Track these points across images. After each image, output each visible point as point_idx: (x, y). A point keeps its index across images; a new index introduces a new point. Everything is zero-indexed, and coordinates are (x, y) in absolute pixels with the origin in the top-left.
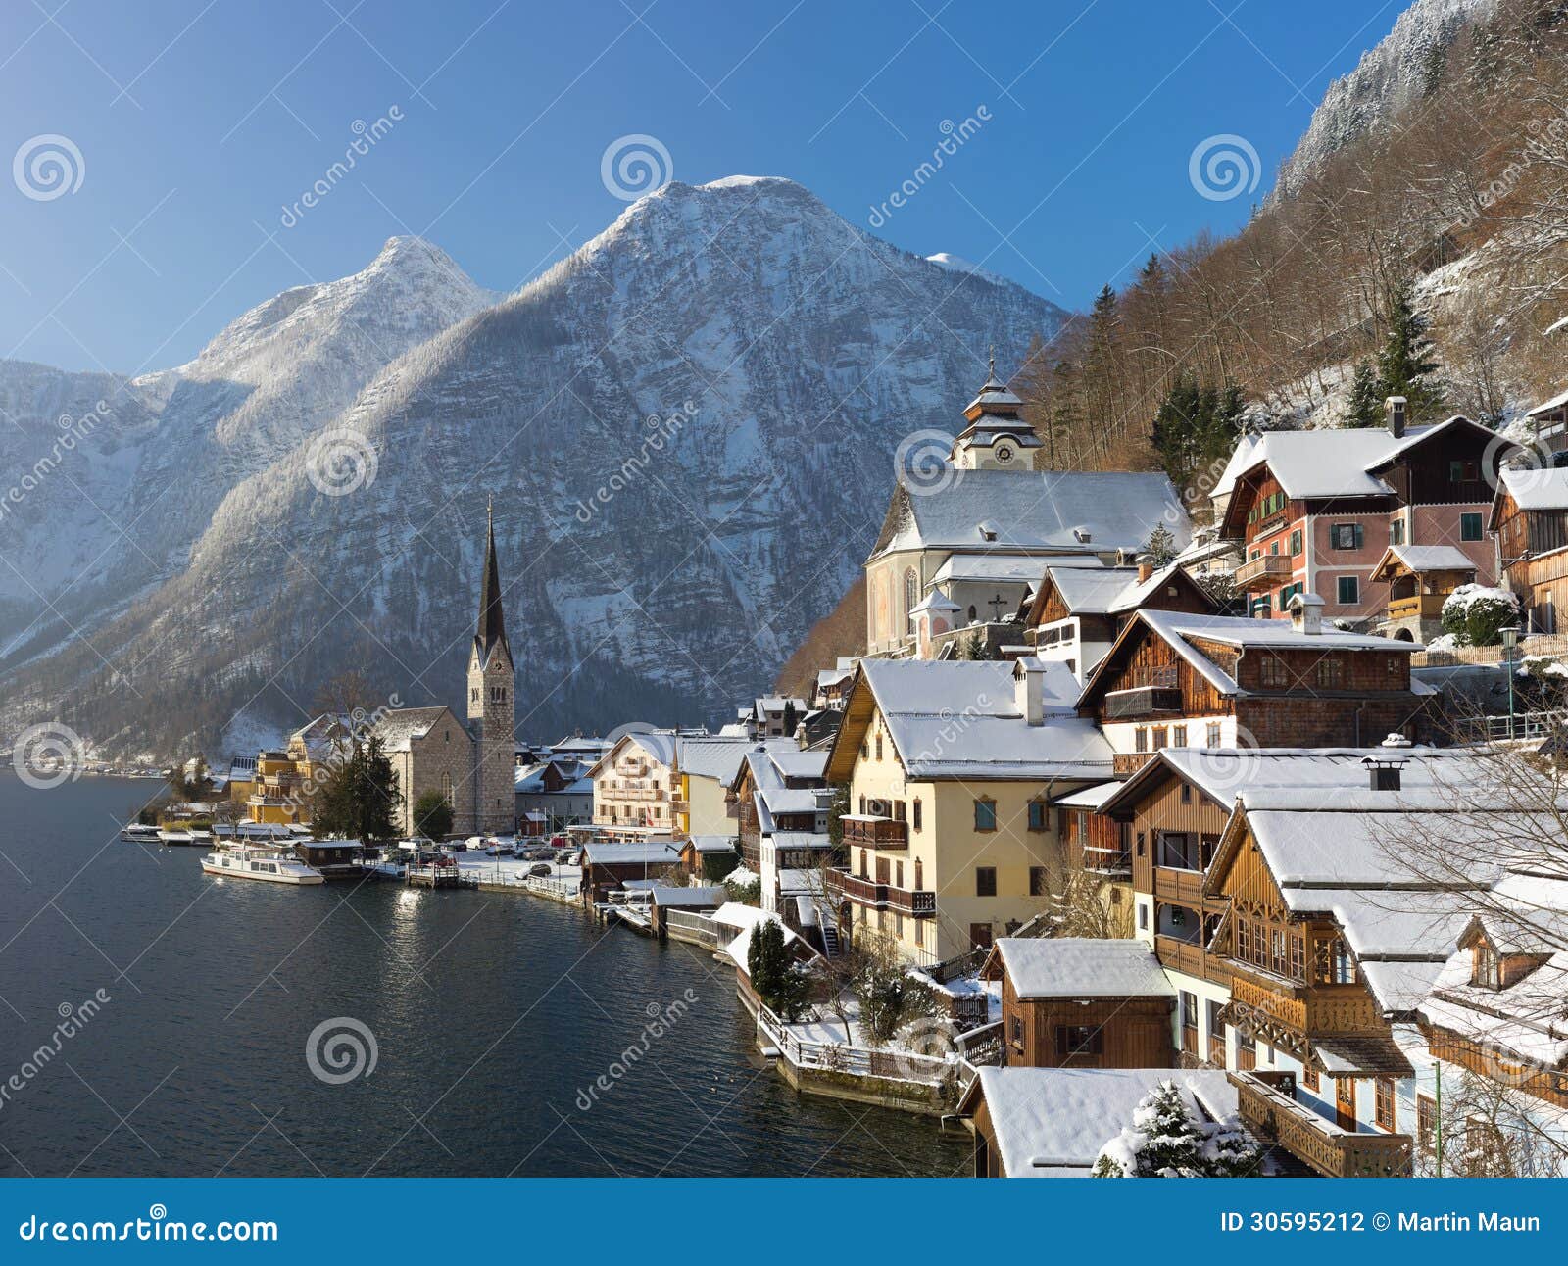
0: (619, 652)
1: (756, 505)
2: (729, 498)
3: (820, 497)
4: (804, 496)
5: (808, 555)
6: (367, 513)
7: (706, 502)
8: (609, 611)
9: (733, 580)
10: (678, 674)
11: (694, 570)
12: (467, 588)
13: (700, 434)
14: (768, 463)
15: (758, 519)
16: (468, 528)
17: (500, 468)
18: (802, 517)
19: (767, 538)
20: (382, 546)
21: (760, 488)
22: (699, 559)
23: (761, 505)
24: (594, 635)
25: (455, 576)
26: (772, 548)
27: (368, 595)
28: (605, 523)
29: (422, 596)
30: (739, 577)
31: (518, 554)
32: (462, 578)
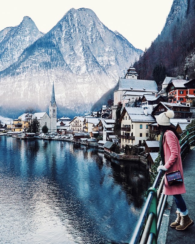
0: (62, 104)
1: (85, 80)
2: (81, 78)
3: (96, 79)
4: (93, 79)
5: (93, 88)
6: (20, 79)
7: (77, 79)
8: (61, 97)
9: (81, 92)
10: (72, 108)
11: (75, 90)
12: (37, 92)
13: (76, 68)
14: (87, 73)
15: (85, 82)
16: (37, 82)
17: (43, 72)
18: (93, 82)
19: (87, 85)
20: (22, 84)
21: (86, 77)
22: (76, 88)
23: (86, 80)
24: (58, 101)
25: (35, 90)
26: (88, 87)
27: (20, 93)
28: (60, 82)
29: (29, 93)
30: (82, 92)
31: (46, 87)
32: (36, 91)
